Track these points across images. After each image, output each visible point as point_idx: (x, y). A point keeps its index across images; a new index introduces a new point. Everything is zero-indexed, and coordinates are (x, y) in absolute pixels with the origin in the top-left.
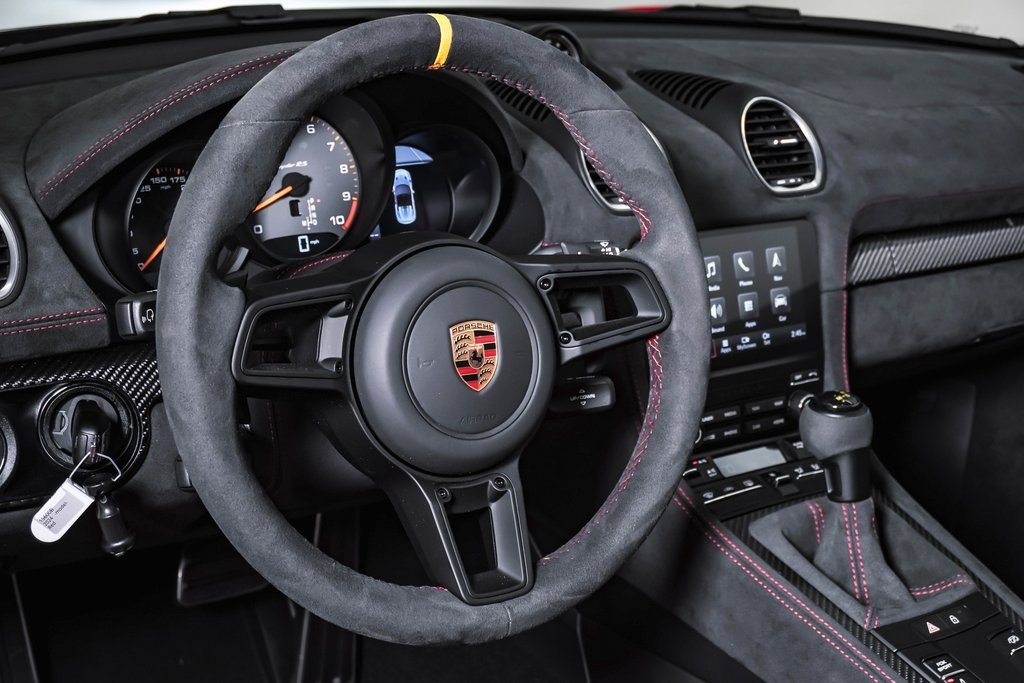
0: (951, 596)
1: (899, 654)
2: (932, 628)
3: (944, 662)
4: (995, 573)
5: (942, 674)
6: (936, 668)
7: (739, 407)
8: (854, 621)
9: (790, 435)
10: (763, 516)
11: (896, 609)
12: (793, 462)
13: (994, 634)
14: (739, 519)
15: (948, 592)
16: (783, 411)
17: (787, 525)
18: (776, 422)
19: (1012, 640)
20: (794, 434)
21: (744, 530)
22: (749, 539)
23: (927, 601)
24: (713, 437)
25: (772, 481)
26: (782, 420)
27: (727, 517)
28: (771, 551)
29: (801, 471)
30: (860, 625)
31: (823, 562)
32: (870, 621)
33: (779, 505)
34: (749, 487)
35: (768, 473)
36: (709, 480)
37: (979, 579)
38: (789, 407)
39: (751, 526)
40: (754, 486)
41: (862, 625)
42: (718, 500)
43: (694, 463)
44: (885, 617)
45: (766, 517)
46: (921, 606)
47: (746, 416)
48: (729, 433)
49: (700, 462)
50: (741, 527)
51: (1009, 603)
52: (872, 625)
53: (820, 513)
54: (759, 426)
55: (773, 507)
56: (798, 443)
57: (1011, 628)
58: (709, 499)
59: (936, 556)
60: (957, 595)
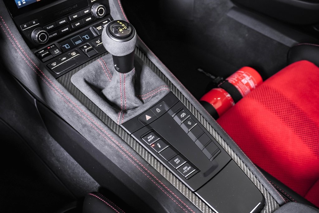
0: (157, 98)
1: (132, 135)
2: (148, 118)
3: (151, 136)
4: (180, 81)
5: (149, 143)
6: (147, 140)
7: (66, 18)
8: (114, 121)
9: (95, 24)
10: (78, 71)
11: (132, 111)
12: (96, 37)
13: (175, 114)
14: (67, 74)
15: (157, 96)
16: (90, 14)
17: (88, 74)
18: (87, 20)
19: (183, 116)
20: (97, 23)
21: (69, 80)
22: (71, 84)
23: (147, 103)
24: (56, 34)
25: (85, 50)
26: (90, 19)
27: (62, 74)
28: (80, 90)
29: (99, 42)
30: (116, 123)
31: (108, 92)
32: (120, 120)
33: (87, 63)
34: (74, 56)
35: (83, 46)
36: (55, 56)
37: (172, 84)
38: (92, 12)
39: (72, 77)
40: (76, 55)
41: (117, 123)
42: (58, 66)
43: (48, 48)
44: (127, 117)
45: (79, 71)
46: (144, 107)
47: (71, 21)
48: (64, 30)
49: (51, 47)
50: (68, 78)
51: (184, 94)
52: (121, 122)
53: (104, 64)
54: (79, 24)
55: (84, 65)
56: (99, 27)
57: (183, 109)
58: (54, 66)
59: (154, 76)
60: (160, 97)
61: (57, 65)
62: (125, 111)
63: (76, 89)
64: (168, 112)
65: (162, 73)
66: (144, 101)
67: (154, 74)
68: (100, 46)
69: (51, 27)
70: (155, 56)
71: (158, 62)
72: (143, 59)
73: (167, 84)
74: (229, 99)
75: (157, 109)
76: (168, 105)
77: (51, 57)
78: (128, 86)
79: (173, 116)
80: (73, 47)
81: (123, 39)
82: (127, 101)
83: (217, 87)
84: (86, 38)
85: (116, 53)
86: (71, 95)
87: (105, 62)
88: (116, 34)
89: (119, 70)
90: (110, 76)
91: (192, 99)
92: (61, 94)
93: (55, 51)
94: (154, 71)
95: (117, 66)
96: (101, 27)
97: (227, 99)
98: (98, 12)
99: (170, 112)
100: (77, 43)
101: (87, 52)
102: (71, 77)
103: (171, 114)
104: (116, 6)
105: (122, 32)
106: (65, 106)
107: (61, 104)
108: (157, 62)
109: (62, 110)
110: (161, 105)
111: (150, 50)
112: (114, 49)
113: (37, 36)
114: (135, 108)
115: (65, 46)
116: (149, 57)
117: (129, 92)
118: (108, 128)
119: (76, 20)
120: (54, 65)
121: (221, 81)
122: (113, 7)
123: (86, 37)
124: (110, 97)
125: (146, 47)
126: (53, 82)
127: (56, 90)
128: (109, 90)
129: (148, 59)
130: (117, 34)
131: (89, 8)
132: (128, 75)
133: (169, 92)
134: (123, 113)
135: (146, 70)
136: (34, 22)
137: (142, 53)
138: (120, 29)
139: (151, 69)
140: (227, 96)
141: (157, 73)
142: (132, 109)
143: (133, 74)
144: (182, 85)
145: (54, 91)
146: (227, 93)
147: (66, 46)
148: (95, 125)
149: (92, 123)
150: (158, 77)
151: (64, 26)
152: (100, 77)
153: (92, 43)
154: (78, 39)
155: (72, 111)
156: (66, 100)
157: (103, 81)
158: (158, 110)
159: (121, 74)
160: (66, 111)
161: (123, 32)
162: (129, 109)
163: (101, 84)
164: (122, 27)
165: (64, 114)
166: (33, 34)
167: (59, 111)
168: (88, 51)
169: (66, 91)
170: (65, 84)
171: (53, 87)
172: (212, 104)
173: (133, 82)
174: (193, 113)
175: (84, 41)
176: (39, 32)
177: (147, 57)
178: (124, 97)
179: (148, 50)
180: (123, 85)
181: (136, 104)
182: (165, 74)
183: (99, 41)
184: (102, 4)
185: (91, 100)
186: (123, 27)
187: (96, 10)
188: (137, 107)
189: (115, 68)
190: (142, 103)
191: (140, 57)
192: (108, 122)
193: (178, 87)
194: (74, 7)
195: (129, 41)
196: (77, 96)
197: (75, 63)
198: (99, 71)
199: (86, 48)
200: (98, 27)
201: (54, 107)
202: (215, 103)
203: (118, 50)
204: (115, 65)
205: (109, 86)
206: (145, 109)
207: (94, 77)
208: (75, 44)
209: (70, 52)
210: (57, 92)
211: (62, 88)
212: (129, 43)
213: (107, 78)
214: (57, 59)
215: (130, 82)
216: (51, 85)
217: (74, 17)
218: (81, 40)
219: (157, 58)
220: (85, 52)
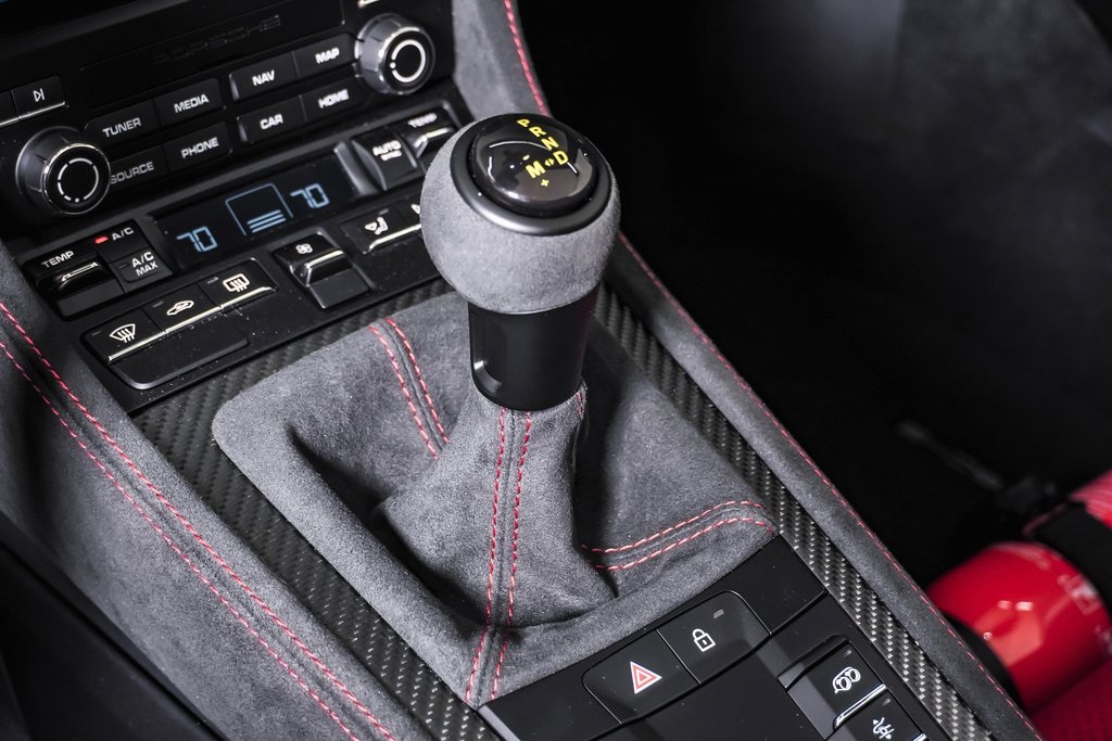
2: (643, 678)
7: (213, 82)
8: (443, 685)
9: (367, 127)
10: (256, 380)
11: (553, 633)
12: (368, 199)
13: (799, 669)
14: (194, 394)
15: (698, 559)
16: (341, 72)
17: (311, 403)
18: (326, 102)
19: (844, 683)
20: (377, 123)
21: (201, 424)
22: (211, 455)
23: (640, 595)
24: (149, 166)
25: (300, 269)
26: (343, 95)
27: (164, 393)
28: (261, 488)
29: (384, 226)
30: (455, 696)
31: (420, 513)
32: (482, 682)
33: (309, 339)
34: (236, 294)
35: (292, 246)
36: (134, 287)
37: (788, 493)
38: (358, 61)
39: (219, 415)
40: (249, 289)
41: (461, 695)
42: (146, 346)
43: (99, 241)
44: (521, 664)
45: (263, 383)
46: (620, 614)
47: (239, 101)
48: (197, 149)
49: (115, 236)
50: (196, 417)
51: (851, 558)
52: (485, 691)
53: (407, 351)
54: (278, 119)
55: (290, 348)
56: (388, 146)
57: (846, 643)
58: (125, 345)
59: (684, 445)
60: (717, 565)
61: (138, 338)
62: (510, 631)
63: (236, 483)
64: (761, 654)
65: (730, 427)
66: (619, 582)
67: (686, 429)
68: (389, 249)
69: (127, 126)
70: (697, 330)
71: (710, 364)
72: (624, 342)
73: (759, 491)
74: (1088, 611)
75: (698, 634)
76: (765, 613)
77: (109, 290)
78: (542, 489)
79: (786, 680)
80: (235, 249)
81: (544, 218)
82: (521, 574)
83: (1020, 539)
84: (313, 203)
85: (493, 296)
86: (211, 516)
87: (413, 344)
88: (503, 190)
89: (499, 390)
90: (432, 423)
91: (900, 588)
92: (152, 505)
93: (136, 263)
94: (686, 412)
95: (486, 367)
96: (396, 144)
97: (1073, 608)
98: (393, 65)
99: (771, 657)
100: (259, 224)
101: (311, 282)
102: (215, 413)
103: (774, 670)
104: (489, 34)
105: (540, 178)
106: (165, 572)
107: (146, 564)
108: (707, 366)
109: (143, 600)
110: (720, 613)
111: (667, 294)
112: (487, 273)
113: (47, 170)
114: (566, 617)
115: (193, 236)
116: (659, 336)
117: (539, 524)
118: (408, 722)
119: (266, 99)
120: (124, 338)
121: (1045, 505)
122: (474, 40)
123: (312, 195)
124: (425, 542)
125: (645, 276)
126: (111, 430)
127: (126, 477)
128: (429, 501)
129: (653, 343)
130: (512, 189)
131: (345, 38)
132: (549, 424)
133: (766, 540)
134: (502, 643)
135: (641, 405)
136: (39, 95)
137: (621, 305)
138: (530, 162)
139: (673, 399)
140: (1076, 594)
141: (700, 426)
142: (548, 622)
143: (574, 422)
144: (844, 503)
145: (114, 484)
146: (1077, 578)
147: (199, 239)
148: (336, 698)
149: (320, 683)
150: (706, 448)
151: (196, 124)
152: (376, 424)
153: (343, 228)
154: (265, 204)
155: (204, 610)
156: (178, 541)
157: (389, 448)
158: (703, 640)
159: (508, 415)
160: (167, 604)
161: (545, 183)
162: (530, 621)
163: (381, 467)
164: (542, 155)
165: (153, 619)
166: (23, 159)
167: (125, 604)
168: (319, 273)
169: (181, 491)
170: (178, 448)
171: (111, 462)
172: (987, 635)
173: (570, 468)
174: (902, 670)
175: (301, 217)
176: (62, 151)
177: (649, 333)
178: (510, 550)
179: (659, 296)
180: (512, 478)
181: (573, 592)
182: (746, 436)
183: (381, 220)
184: (415, 23)
185: (317, 553)
186: (550, 154)
187: (382, 54)
188: (578, 614)
189: (476, 376)
190: (607, 592)
191: (612, 329)
192: (408, 684)
193: (822, 516)
194: (265, 26)
195: (574, 235)
196: (241, 523)
197: (245, 335)
198: (372, 390)
199: (309, 258)
200: (380, 143)
201: (98, 578)
202: (1002, 630)
203: (510, 279)
204: (479, 365)
205: (432, 481)
206: (629, 626)
207: (345, 420)
208: (247, 228)
209: (215, 269)
210: (132, 493)
211: (165, 470)
212: (577, 243)
213: (413, 432)
214: (143, 305)
215: (552, 463)
216: (99, 447)
217: (257, 80)
218: (284, 212)
219: (705, 340)
220: (304, 279)
